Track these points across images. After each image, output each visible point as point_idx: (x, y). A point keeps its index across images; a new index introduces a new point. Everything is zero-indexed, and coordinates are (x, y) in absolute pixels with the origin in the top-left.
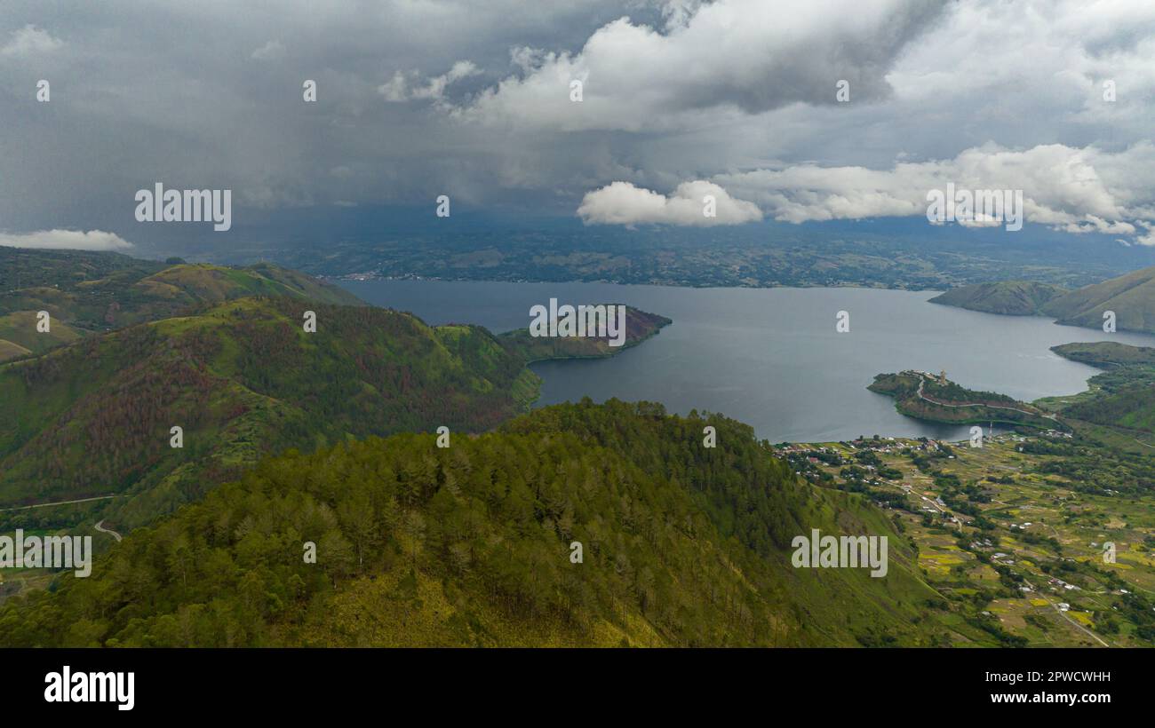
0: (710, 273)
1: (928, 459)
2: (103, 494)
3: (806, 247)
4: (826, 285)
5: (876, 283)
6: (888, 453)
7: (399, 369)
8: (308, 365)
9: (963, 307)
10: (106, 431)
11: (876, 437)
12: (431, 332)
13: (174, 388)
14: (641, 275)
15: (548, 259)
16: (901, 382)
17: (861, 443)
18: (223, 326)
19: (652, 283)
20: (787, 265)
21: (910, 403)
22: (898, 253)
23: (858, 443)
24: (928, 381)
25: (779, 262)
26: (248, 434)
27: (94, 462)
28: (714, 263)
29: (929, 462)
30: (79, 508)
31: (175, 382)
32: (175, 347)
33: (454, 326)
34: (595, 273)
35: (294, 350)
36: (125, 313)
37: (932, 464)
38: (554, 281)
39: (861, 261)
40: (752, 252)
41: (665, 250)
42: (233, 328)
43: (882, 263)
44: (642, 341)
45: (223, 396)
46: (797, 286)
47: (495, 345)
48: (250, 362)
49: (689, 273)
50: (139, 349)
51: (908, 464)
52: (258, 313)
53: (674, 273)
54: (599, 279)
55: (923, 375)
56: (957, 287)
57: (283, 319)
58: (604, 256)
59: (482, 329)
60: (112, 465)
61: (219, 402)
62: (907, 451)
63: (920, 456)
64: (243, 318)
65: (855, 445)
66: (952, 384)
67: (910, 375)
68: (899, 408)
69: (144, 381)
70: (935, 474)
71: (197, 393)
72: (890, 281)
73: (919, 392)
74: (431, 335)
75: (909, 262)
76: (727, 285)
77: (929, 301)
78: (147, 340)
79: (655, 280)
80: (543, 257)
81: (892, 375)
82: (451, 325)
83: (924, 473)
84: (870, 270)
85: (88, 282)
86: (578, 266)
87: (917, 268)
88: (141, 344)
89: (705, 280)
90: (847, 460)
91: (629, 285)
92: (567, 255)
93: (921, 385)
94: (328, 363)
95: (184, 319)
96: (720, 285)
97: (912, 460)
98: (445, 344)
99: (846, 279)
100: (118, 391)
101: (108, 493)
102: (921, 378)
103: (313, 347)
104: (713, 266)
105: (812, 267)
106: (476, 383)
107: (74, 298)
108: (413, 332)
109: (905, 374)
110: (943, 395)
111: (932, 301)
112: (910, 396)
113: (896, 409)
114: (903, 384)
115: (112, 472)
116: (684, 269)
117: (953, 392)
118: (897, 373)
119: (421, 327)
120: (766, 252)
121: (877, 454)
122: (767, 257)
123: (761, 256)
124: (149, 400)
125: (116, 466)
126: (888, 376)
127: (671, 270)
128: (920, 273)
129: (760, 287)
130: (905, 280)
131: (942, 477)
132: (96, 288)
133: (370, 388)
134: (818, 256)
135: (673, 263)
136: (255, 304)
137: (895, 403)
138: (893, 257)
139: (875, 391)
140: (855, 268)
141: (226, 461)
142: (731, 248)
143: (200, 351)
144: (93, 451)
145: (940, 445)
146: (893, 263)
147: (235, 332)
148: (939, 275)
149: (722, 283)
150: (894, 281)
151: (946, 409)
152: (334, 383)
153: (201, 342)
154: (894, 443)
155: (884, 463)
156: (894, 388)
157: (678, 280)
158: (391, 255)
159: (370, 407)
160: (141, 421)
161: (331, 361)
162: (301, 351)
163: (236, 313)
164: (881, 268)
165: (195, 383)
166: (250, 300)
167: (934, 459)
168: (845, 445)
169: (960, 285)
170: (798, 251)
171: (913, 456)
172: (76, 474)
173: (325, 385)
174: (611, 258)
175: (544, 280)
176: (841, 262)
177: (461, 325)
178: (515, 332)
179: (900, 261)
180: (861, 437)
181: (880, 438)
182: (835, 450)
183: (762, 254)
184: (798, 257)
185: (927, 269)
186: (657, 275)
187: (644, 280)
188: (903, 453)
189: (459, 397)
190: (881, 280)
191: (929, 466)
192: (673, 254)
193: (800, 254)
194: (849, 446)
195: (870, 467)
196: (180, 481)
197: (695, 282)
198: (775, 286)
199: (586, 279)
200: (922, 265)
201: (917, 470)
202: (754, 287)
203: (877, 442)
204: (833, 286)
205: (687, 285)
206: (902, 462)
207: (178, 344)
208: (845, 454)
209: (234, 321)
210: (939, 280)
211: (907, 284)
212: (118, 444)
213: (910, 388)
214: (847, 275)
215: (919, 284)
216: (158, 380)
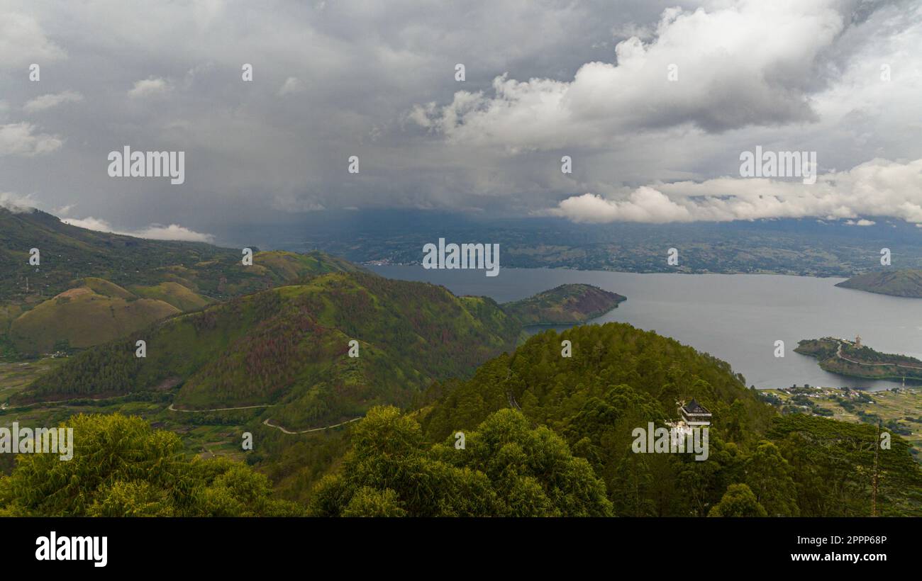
0: (650, 262)
1: (853, 403)
2: (259, 404)
3: (728, 242)
4: (747, 272)
5: (790, 271)
6: (818, 398)
7: (439, 326)
8: (381, 321)
9: (866, 290)
10: (259, 361)
11: (807, 386)
12: (458, 301)
13: (299, 334)
14: (595, 263)
15: (520, 251)
16: (822, 346)
17: (795, 390)
18: (323, 292)
19: (605, 269)
20: (713, 256)
21: (831, 362)
22: (805, 247)
23: (792, 390)
24: (845, 345)
25: (707, 254)
26: (355, 365)
27: (252, 382)
28: (653, 254)
29: (853, 405)
30: (245, 412)
31: (300, 329)
32: (295, 306)
33: (471, 297)
34: (558, 262)
35: (371, 310)
36: (231, 285)
37: (856, 407)
38: (526, 267)
39: (775, 253)
40: (684, 246)
41: (612, 243)
42: (330, 293)
43: (793, 256)
44: (605, 312)
45: (332, 340)
46: (722, 273)
47: (500, 312)
48: (344, 317)
49: (633, 262)
50: (269, 306)
51: (836, 406)
52: (344, 284)
53: (621, 262)
54: (562, 266)
55: (840, 340)
56: (859, 274)
57: (360, 288)
58: (565, 248)
59: (490, 299)
60: (264, 385)
61: (330, 344)
62: (833, 397)
63: (844, 400)
64: (335, 287)
65: (790, 391)
66: (865, 348)
67: (829, 341)
68: (822, 366)
69: (279, 328)
70: (859, 414)
71: (316, 337)
72: (801, 270)
73: (838, 353)
74: (459, 304)
75: (815, 254)
76: (666, 272)
77: (836, 285)
78: (274, 300)
79: (607, 267)
80: (516, 249)
81: (813, 340)
82: (468, 296)
83: (851, 412)
84: (783, 261)
85: (203, 263)
86: (544, 256)
87: (822, 259)
88: (270, 303)
89: (647, 267)
90: (786, 402)
91: (586, 270)
92: (534, 247)
93: (839, 348)
94: (393, 321)
95: (296, 287)
96: (660, 272)
97: (838, 403)
98: (468, 310)
99: (763, 268)
100: (263, 335)
101: (263, 403)
102: (839, 343)
103: (382, 308)
104: (653, 256)
105: (734, 258)
106: (493, 339)
107: (196, 274)
108: (446, 300)
109: (825, 340)
110: (860, 356)
111: (838, 285)
112: (831, 357)
113: (820, 367)
114: (824, 348)
115: (265, 389)
116: (630, 259)
117: (867, 353)
118: (818, 339)
119: (451, 297)
120: (695, 245)
121: (809, 399)
122: (696, 250)
123: (692, 249)
124: (284, 341)
125: (267, 385)
126: (810, 341)
127: (619, 259)
128: (825, 263)
129: (693, 273)
130: (813, 269)
131: (866, 415)
132: (209, 267)
133: (422, 339)
134: (739, 249)
135: (620, 254)
136: (340, 277)
137: (818, 362)
138: (801, 250)
139: (801, 354)
140: (771, 259)
141: (347, 382)
142: (666, 242)
143: (312, 309)
144: (251, 374)
145: (860, 394)
146: (802, 256)
147: (332, 297)
148: (842, 265)
149: (661, 270)
150: (804, 270)
151: (862, 367)
152: (399, 334)
153: (312, 302)
154: (821, 391)
155: (815, 404)
156: (815, 350)
157: (624, 267)
158: (399, 246)
159: (424, 352)
160: (280, 355)
161: (396, 319)
162: (376, 311)
163: (330, 283)
164: (792, 259)
165: (314, 331)
166: (337, 274)
167: (856, 403)
168: (783, 391)
169: (861, 273)
170: (721, 245)
171: (839, 400)
172: (242, 389)
173: (392, 336)
174: (570, 250)
175: (518, 267)
176: (759, 254)
177: (476, 297)
178: (507, 303)
179: (808, 254)
180: (795, 385)
181: (810, 387)
182: (775, 394)
183: (693, 247)
184: (722, 250)
185: (831, 260)
186: (608, 263)
187: (598, 267)
188: (830, 398)
189: (482, 348)
190: (792, 268)
191: (854, 408)
192: (620, 247)
193: (723, 247)
194: (785, 392)
195: (805, 407)
196: (320, 394)
197: (639, 269)
198: (705, 273)
199: (552, 266)
200: (827, 257)
201: (844, 410)
202: (688, 273)
203: (808, 389)
204: (753, 273)
205: (632, 271)
206: (831, 404)
207: (297, 304)
208: (784, 398)
209: (329, 289)
210: (842, 269)
211: (815, 272)
212: (267, 370)
213: (830, 350)
214: (764, 264)
215: (826, 272)
216: (288, 328)
